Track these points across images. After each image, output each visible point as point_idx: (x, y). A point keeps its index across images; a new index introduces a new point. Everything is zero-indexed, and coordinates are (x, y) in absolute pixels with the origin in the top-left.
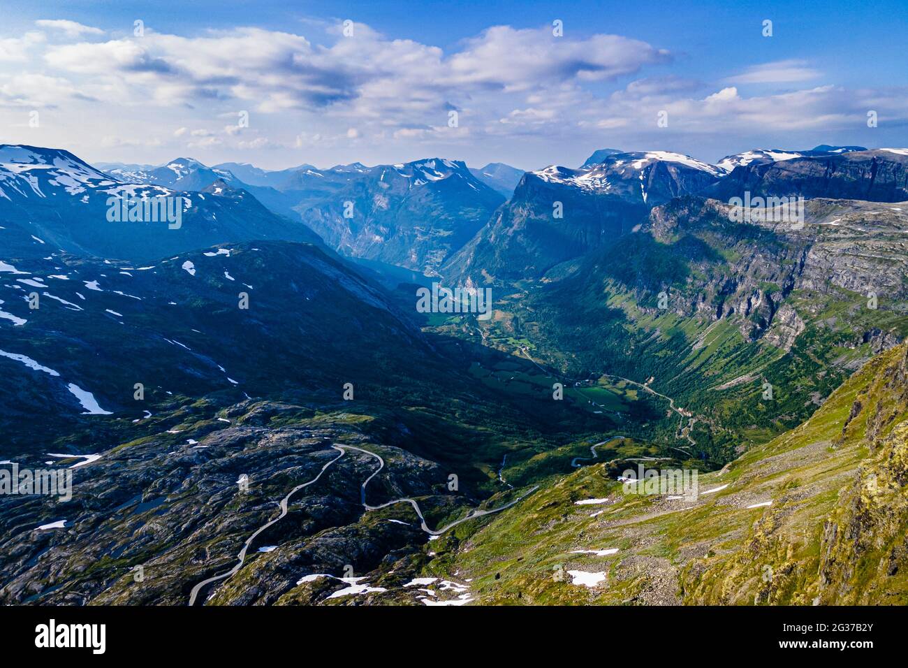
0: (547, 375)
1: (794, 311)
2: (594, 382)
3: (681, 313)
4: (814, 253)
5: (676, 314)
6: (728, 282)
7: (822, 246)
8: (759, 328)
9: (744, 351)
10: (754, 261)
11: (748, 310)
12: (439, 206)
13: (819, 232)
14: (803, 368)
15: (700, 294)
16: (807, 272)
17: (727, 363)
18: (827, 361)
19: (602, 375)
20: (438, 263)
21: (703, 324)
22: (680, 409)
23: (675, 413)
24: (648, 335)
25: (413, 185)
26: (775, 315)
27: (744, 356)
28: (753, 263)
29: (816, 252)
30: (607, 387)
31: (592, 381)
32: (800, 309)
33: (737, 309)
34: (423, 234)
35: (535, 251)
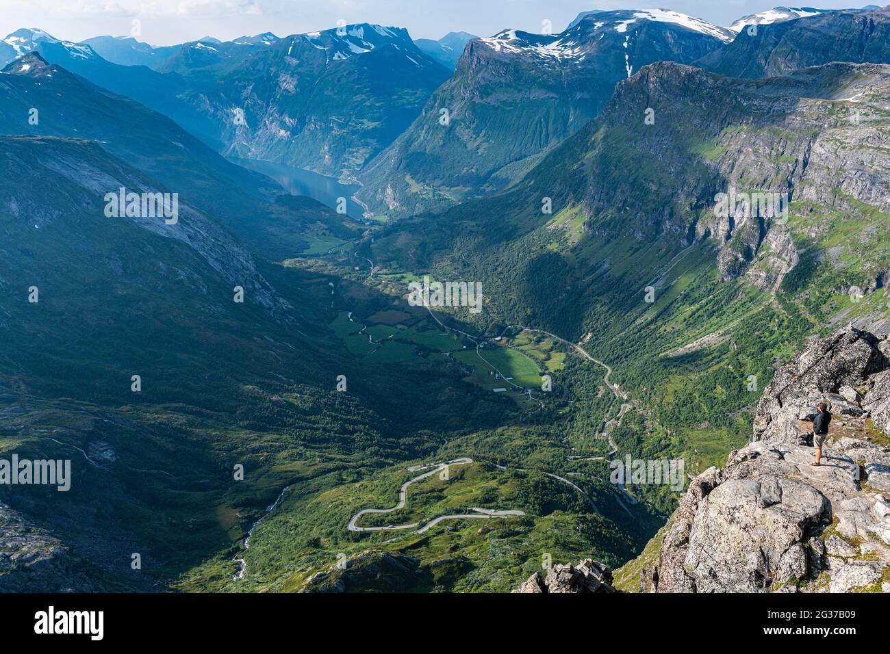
0: (444, 330)
1: (788, 235)
2: (508, 341)
3: (639, 236)
4: (821, 145)
5: (634, 238)
6: (704, 189)
7: (833, 134)
8: (741, 259)
9: (718, 295)
10: (742, 157)
11: (729, 232)
12: (365, 87)
13: (831, 113)
14: (788, 327)
15: (666, 208)
16: (811, 174)
17: (694, 313)
18: (822, 317)
19: (522, 330)
20: (358, 166)
21: (667, 252)
22: (616, 386)
23: (609, 392)
24: (593, 269)
25: (331, 59)
26: (765, 240)
27: (717, 302)
28: (740, 161)
29: (824, 144)
30: (524, 348)
31: (505, 339)
32: (797, 232)
33: (715, 231)
34: (341, 126)
35: (478, 147)
